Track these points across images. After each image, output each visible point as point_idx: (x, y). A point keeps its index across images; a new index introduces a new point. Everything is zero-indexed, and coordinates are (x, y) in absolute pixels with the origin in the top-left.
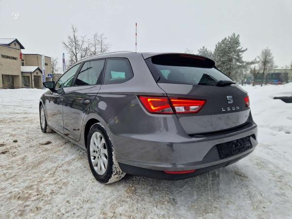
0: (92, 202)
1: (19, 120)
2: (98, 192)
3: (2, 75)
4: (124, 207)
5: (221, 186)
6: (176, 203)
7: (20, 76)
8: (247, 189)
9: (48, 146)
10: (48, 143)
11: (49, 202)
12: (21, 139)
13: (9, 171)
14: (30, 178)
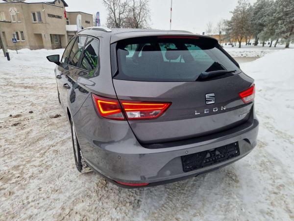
0: (61, 192)
1: (47, 86)
2: (71, 181)
3: (51, 35)
4: (85, 203)
5: (200, 189)
6: (139, 206)
7: (66, 36)
8: (228, 199)
9: (55, 120)
10: (57, 116)
11: (23, 188)
12: (38, 109)
13: (10, 146)
14: (23, 156)
